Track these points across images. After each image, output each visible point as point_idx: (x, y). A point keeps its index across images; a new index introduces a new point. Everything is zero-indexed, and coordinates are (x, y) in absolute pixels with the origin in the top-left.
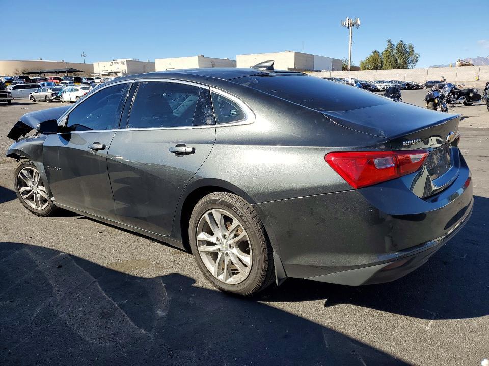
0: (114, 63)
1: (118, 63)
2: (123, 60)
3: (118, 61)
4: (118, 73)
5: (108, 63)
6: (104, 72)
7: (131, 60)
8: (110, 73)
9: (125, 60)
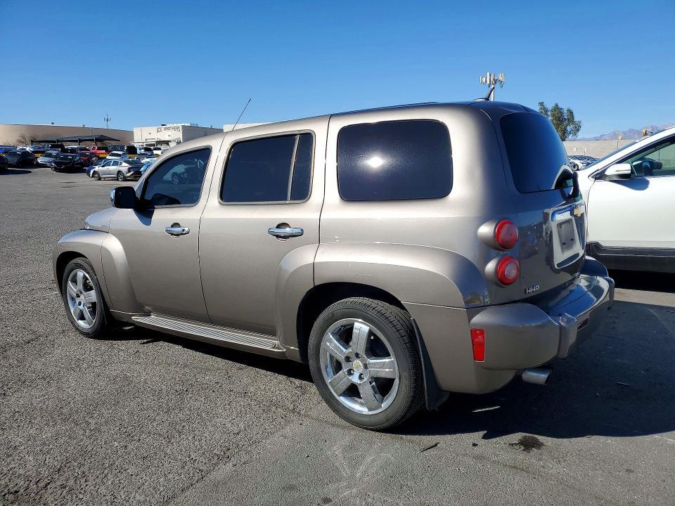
0: (163, 129)
1: (168, 129)
2: (175, 125)
3: (168, 126)
4: (169, 143)
5: (155, 128)
6: (148, 141)
7: (186, 124)
8: (157, 142)
9: (180, 125)
